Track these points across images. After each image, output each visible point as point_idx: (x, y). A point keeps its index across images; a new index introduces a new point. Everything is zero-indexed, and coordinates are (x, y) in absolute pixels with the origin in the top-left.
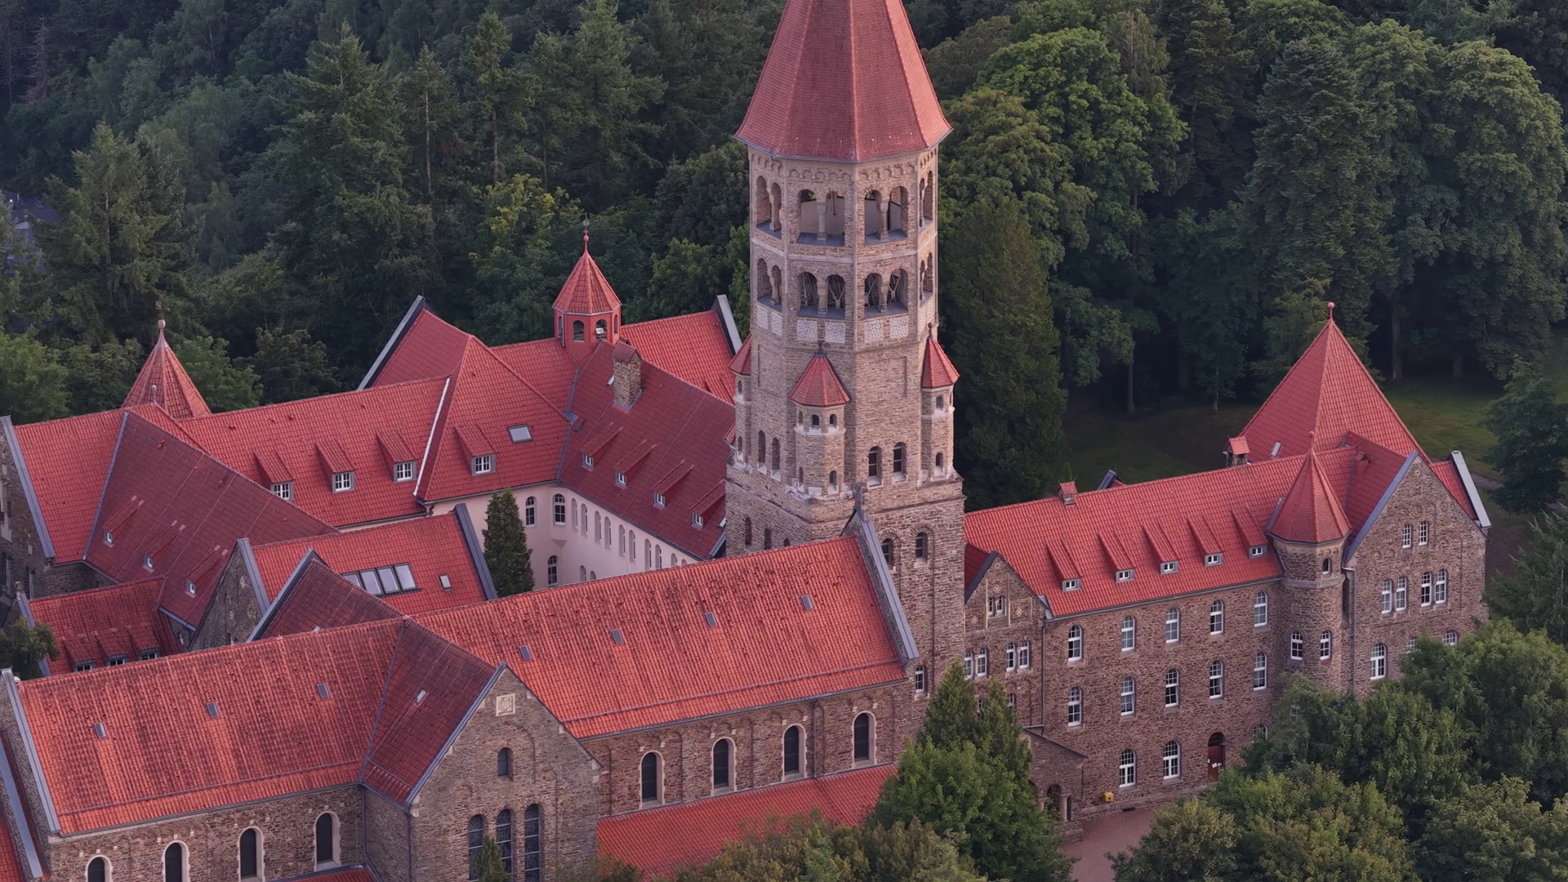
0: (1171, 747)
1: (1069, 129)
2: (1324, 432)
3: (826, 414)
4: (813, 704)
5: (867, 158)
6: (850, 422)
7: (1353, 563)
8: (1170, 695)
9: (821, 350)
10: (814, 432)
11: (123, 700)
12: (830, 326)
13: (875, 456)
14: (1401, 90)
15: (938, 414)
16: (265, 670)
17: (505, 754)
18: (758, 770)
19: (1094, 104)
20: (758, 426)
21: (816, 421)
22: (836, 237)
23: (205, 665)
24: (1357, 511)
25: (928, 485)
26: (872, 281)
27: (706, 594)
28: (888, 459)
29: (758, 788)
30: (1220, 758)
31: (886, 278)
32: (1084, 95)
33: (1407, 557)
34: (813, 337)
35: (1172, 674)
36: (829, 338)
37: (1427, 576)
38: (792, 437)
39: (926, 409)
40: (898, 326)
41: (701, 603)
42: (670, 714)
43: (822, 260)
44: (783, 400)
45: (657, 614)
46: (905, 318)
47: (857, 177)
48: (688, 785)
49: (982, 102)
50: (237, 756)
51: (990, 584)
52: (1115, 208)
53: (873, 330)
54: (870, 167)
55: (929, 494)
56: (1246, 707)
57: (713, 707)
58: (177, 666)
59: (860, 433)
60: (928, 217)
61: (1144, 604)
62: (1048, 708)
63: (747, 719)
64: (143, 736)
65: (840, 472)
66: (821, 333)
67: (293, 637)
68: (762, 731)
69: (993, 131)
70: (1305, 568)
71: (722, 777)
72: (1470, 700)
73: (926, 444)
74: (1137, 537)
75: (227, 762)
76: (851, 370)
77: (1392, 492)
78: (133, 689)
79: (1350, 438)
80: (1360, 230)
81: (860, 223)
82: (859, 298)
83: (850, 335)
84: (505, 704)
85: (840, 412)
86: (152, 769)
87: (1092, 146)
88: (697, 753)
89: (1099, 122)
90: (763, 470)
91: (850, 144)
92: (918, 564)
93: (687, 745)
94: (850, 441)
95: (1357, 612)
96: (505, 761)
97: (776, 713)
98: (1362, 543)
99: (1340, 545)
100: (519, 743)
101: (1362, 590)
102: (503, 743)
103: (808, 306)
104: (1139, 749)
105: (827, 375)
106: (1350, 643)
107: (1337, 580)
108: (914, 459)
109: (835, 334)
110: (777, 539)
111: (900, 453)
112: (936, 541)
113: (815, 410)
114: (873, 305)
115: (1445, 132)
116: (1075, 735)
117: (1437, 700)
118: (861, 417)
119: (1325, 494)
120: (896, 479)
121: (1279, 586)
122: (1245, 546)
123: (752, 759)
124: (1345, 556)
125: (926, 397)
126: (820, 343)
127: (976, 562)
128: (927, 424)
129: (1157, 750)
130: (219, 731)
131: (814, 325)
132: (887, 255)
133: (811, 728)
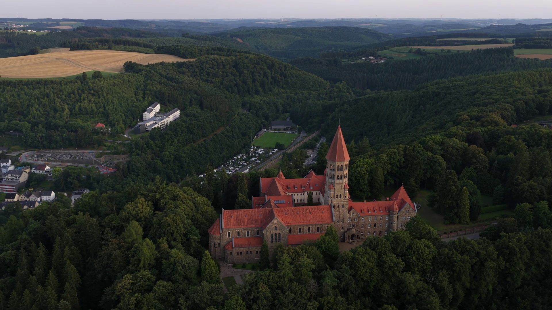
0: (375, 232)
1: (391, 159)
2: (399, 198)
3: (331, 190)
4: (321, 225)
5: (337, 161)
6: (334, 191)
7: (399, 214)
8: (375, 226)
9: (332, 183)
10: (330, 192)
12: (333, 180)
13: (337, 196)
14: (428, 159)
15: (346, 192)
16: (254, 212)
17: (276, 227)
18: (314, 231)
19: (394, 157)
22: (334, 170)
23: (247, 211)
24: (400, 209)
25: (344, 199)
26: (338, 176)
27: (310, 210)
28: (339, 196)
29: (314, 233)
30: (381, 234)
31: (340, 175)
32: (393, 156)
33: (406, 214)
35: (375, 224)
37: (408, 217)
39: (344, 191)
40: (341, 181)
41: (309, 211)
42: (302, 224)
43: (332, 173)
44: (328, 188)
45: (304, 212)
46: (342, 180)
47: (336, 163)
48: (304, 232)
49: (381, 155)
50: (247, 222)
51: (352, 211)
52: (394, 168)
53: (338, 181)
54: (338, 162)
55: (344, 201)
56: (384, 228)
57: (308, 223)
58: (243, 211)
59: (335, 193)
60: (347, 169)
61: (372, 216)
62: (359, 226)
63: (312, 225)
64: (237, 218)
65: (333, 197)
67: (259, 209)
68: (314, 227)
69: (382, 159)
70: (393, 214)
71: (309, 231)
72: (392, 241)
73: (344, 195)
74: (373, 208)
76: (335, 185)
77: (405, 207)
78: (237, 213)
79: (402, 199)
80: (419, 174)
81: (336, 169)
82: (336, 177)
83: (335, 181)
84: (276, 221)
85: (333, 190)
86: (237, 222)
87: (392, 161)
88: (306, 228)
89: (394, 159)
91: (336, 160)
92: (342, 208)
93: (304, 227)
95: (399, 220)
96: (276, 228)
97: (316, 225)
98: (400, 212)
99: (397, 212)
100: (277, 226)
101: (400, 217)
102: (275, 226)
104: (370, 232)
105: (332, 186)
106: (398, 223)
107: (396, 216)
108: (342, 196)
109: (333, 181)
111: (340, 196)
112: (345, 206)
114: (338, 178)
115: (432, 164)
116: (362, 229)
117: (388, 240)
118: (335, 191)
119: (396, 206)
120: (340, 198)
121: (389, 216)
122: (386, 210)
123: (313, 230)
124: (398, 213)
125: (344, 190)
127: (350, 209)
128: (344, 193)
129: (373, 232)
130: (246, 219)
131: (331, 180)
132: (340, 173)
133: (321, 227)
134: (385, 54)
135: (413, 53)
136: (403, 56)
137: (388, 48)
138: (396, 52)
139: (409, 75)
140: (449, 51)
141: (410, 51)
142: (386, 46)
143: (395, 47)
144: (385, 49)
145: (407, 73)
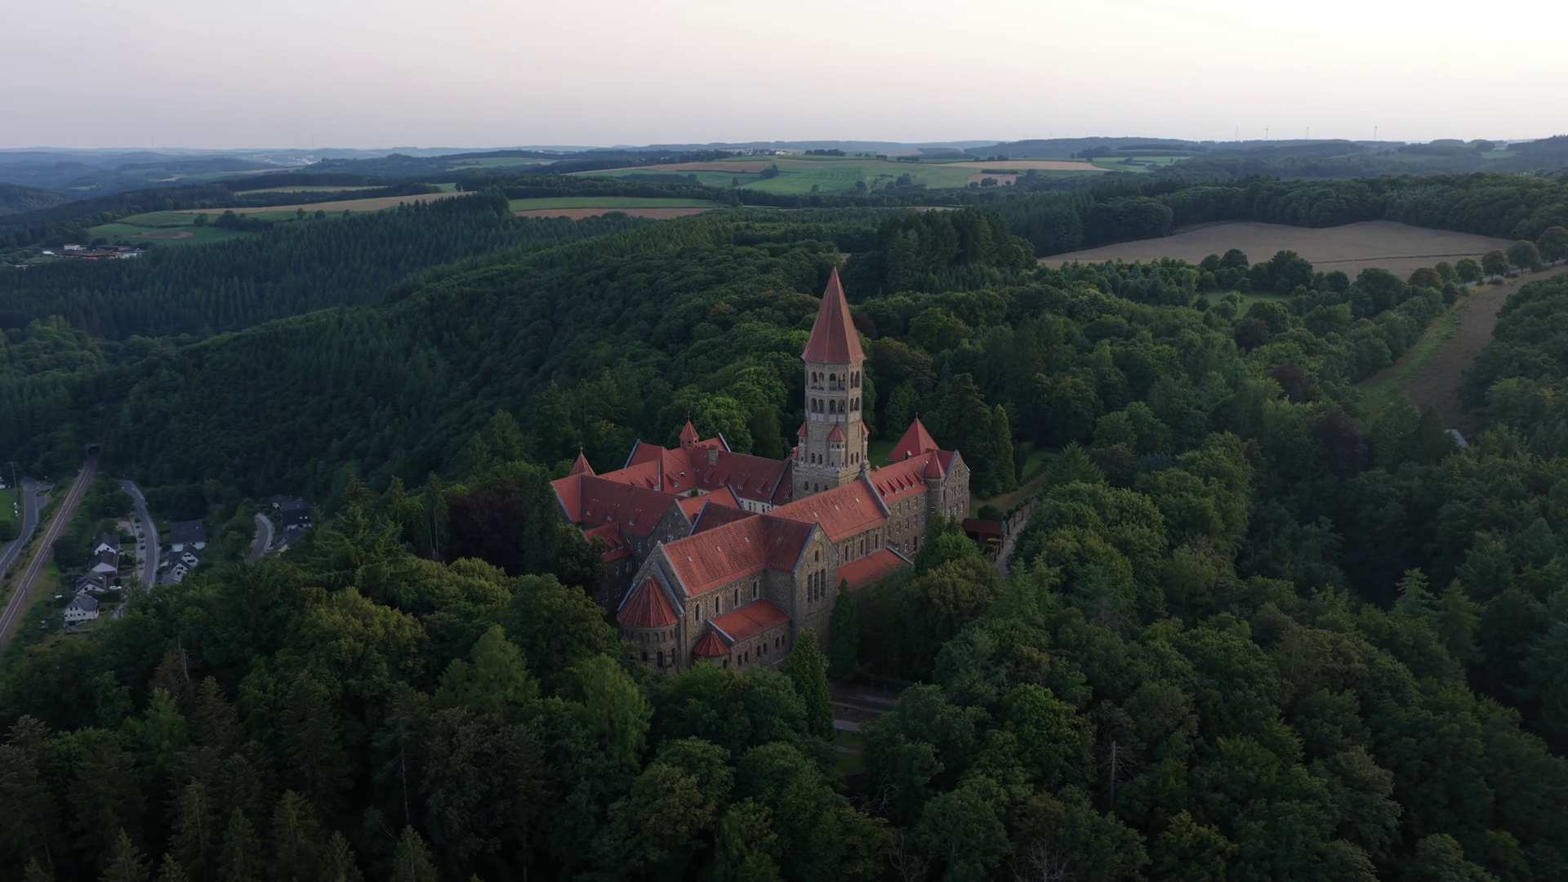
0: (907, 541)
4: (867, 532)
6: (847, 446)
7: (946, 483)
9: (837, 425)
10: (837, 450)
11: (693, 548)
13: (852, 457)
16: (729, 534)
17: (817, 553)
18: (855, 554)
20: (811, 451)
21: (838, 447)
23: (712, 534)
24: (945, 470)
26: (852, 401)
28: (855, 458)
29: (855, 561)
31: (855, 400)
33: (955, 481)
34: (835, 420)
35: (908, 520)
36: (839, 421)
38: (828, 454)
39: (862, 441)
40: (857, 416)
41: (832, 503)
42: (836, 538)
43: (837, 396)
44: (824, 443)
45: (823, 507)
47: (849, 368)
50: (730, 563)
53: (852, 416)
57: (846, 534)
58: (705, 536)
59: (849, 450)
61: (902, 499)
63: (853, 538)
64: (703, 561)
66: (837, 419)
67: (734, 523)
68: (856, 541)
71: (847, 557)
73: (862, 452)
75: (727, 566)
76: (846, 430)
77: (953, 462)
78: (695, 545)
81: (850, 383)
82: (848, 407)
83: (846, 419)
84: (817, 535)
85: (844, 443)
86: (708, 572)
90: (814, 465)
93: (840, 548)
94: (847, 452)
95: (946, 499)
96: (817, 555)
98: (948, 477)
99: (943, 479)
100: (820, 549)
101: (947, 492)
102: (816, 549)
103: (832, 410)
105: (840, 432)
106: (945, 507)
108: (860, 456)
109: (841, 418)
110: (821, 487)
111: (857, 455)
113: (838, 443)
119: (938, 464)
121: (929, 492)
122: (919, 480)
123: (854, 551)
124: (945, 481)
126: (837, 422)
128: (862, 446)
129: (903, 543)
130: (722, 556)
131: (835, 416)
132: (855, 393)
134: (116, 236)
135: (211, 225)
136: (182, 236)
137: (114, 218)
138: (151, 226)
139: (245, 283)
140: (320, 214)
141: (200, 222)
142: (108, 213)
143: (131, 214)
144: (105, 221)
145: (236, 278)
